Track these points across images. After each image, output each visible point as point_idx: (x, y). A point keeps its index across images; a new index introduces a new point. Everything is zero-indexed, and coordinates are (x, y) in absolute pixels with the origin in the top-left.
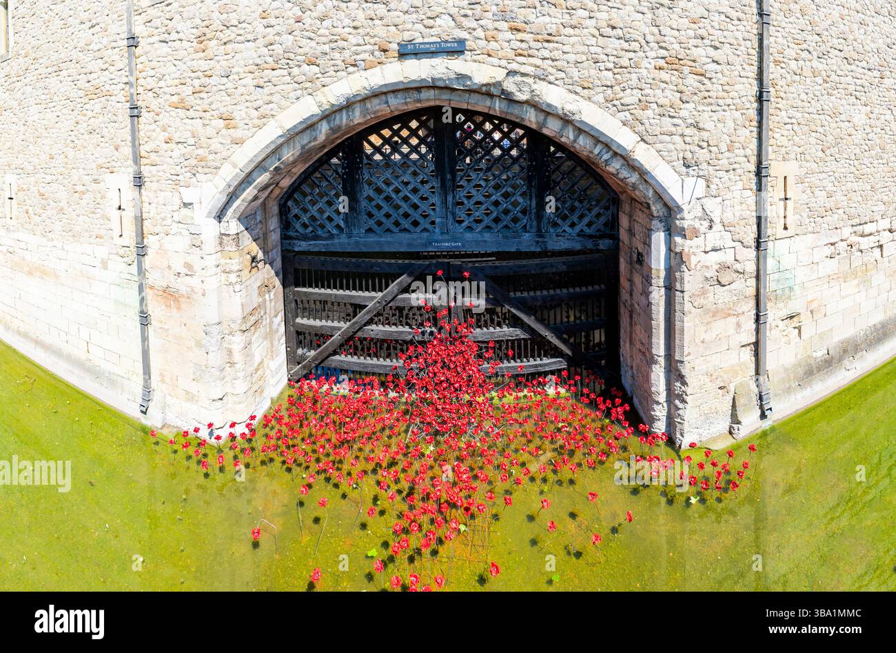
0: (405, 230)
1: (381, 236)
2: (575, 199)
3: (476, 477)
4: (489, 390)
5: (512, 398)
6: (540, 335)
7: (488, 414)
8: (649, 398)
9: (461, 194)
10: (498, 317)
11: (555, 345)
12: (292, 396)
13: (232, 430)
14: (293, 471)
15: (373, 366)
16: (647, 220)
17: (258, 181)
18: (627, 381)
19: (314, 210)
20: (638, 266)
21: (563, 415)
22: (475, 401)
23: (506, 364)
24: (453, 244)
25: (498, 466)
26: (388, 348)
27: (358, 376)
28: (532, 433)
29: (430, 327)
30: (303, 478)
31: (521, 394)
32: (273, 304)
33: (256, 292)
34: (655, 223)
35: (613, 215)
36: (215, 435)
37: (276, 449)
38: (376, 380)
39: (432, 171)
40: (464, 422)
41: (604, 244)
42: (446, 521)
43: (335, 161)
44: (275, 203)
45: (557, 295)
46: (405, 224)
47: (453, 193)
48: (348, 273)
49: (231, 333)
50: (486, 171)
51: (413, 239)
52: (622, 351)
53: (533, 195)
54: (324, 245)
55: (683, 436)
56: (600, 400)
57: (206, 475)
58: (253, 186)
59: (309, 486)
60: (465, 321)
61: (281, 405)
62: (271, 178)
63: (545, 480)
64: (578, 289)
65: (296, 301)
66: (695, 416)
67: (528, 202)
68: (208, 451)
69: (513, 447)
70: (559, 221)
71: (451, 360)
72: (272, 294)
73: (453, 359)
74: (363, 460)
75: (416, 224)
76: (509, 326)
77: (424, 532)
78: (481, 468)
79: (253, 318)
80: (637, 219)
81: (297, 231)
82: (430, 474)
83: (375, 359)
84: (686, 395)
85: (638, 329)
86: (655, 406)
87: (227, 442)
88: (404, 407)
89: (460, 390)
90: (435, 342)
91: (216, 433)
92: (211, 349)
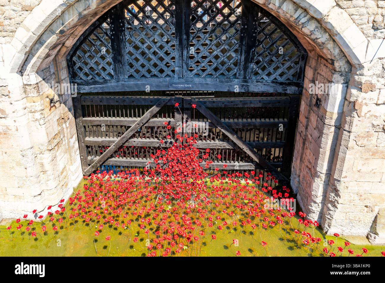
0: (155, 75)
1: (139, 80)
2: (273, 55)
3: (194, 223)
4: (204, 177)
5: (218, 183)
6: (239, 148)
7: (204, 190)
8: (309, 197)
9: (192, 50)
10: (213, 134)
11: (248, 155)
12: (86, 185)
13: (50, 211)
14: (90, 225)
15: (135, 163)
16: (330, 73)
17: (48, 41)
18: (294, 183)
19: (92, 63)
20: (315, 108)
21: (250, 196)
22: (196, 182)
23: (216, 163)
24: (186, 86)
25: (208, 219)
26: (145, 152)
27: (126, 169)
28: (230, 204)
29: (170, 139)
30: (96, 228)
31: (224, 181)
32: (69, 130)
33: (56, 123)
34: (336, 76)
35: (301, 68)
36: (39, 216)
37: (79, 215)
38: (138, 171)
39: (173, 34)
40: (189, 194)
41: (291, 90)
42: (177, 244)
43: (105, 25)
44: (64, 59)
45: (253, 122)
46: (155, 71)
47: (187, 49)
48: (117, 106)
49: (41, 153)
50: (211, 33)
51: (160, 82)
52: (293, 164)
53: (243, 51)
54: (101, 88)
55: (330, 228)
56: (274, 192)
57: (36, 239)
58: (45, 45)
59: (100, 231)
60: (192, 136)
61: (80, 191)
62: (58, 39)
63: (235, 229)
64: (267, 120)
65: (85, 127)
66: (342, 218)
67: (239, 56)
68: (35, 226)
69: (218, 209)
70: (260, 71)
71: (182, 159)
72: (67, 124)
73: (184, 158)
74: (131, 214)
75: (162, 71)
76: (220, 140)
77: (165, 248)
78: (198, 219)
79: (56, 141)
80: (320, 72)
81: (81, 79)
82: (169, 220)
83: (137, 159)
84: (338, 203)
85: (308, 152)
86: (312, 204)
87: (47, 218)
88: (154, 185)
89: (188, 176)
90: (173, 148)
91: (39, 215)
92: (28, 165)
